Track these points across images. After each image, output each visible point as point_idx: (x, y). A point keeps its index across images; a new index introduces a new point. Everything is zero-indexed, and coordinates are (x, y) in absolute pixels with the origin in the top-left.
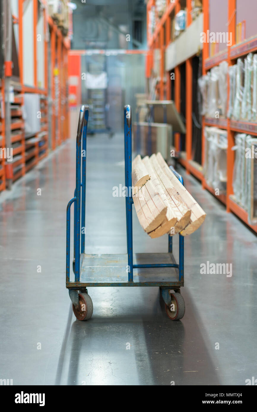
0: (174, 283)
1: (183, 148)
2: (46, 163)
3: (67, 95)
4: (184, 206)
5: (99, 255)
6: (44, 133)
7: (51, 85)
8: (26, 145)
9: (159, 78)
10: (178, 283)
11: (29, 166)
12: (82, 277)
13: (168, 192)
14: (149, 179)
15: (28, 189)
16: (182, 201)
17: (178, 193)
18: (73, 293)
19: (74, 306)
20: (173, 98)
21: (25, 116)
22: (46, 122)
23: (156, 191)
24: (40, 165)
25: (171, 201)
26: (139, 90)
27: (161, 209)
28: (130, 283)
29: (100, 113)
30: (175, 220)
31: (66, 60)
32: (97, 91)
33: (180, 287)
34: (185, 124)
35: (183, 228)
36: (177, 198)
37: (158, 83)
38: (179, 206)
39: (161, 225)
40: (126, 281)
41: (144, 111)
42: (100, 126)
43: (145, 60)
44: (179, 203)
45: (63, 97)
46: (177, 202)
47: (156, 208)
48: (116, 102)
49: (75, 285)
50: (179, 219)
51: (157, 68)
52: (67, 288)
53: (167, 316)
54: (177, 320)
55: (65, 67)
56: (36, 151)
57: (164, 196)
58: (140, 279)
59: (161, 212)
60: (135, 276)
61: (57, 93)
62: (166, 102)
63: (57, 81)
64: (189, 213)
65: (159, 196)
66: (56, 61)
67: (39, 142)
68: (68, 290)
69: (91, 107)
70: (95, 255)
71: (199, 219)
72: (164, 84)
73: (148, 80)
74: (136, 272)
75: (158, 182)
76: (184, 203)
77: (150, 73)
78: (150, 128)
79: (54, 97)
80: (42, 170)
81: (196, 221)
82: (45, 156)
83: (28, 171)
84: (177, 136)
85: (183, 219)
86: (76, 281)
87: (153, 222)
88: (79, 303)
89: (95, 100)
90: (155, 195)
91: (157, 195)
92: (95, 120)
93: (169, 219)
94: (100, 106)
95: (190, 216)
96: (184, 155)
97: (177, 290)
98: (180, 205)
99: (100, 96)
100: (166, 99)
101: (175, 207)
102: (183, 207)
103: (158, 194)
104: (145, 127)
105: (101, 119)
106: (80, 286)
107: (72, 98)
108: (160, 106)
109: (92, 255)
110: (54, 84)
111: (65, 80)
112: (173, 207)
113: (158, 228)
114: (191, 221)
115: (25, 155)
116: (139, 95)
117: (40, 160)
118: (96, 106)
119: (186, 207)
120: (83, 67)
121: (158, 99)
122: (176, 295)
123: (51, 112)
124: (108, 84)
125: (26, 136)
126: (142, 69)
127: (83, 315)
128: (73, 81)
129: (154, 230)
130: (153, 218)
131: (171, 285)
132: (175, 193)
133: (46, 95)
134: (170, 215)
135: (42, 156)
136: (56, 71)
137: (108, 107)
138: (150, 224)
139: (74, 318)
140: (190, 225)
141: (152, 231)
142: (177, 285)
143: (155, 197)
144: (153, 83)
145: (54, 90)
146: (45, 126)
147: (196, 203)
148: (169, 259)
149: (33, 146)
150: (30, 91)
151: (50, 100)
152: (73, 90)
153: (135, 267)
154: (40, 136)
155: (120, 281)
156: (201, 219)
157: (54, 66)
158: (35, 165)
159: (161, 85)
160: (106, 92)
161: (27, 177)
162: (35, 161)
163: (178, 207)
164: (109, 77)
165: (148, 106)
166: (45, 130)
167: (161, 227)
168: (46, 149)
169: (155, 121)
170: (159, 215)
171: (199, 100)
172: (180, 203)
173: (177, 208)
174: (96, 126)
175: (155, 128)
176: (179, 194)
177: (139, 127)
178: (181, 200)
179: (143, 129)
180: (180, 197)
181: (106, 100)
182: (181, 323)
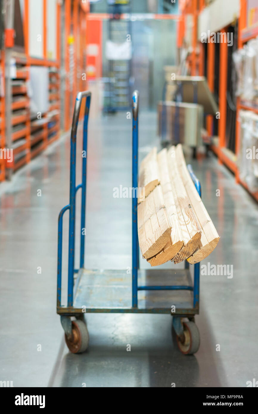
0: (188, 310)
1: (215, 132)
2: (57, 148)
3: (84, 67)
4: (194, 226)
5: (102, 271)
6: (55, 112)
7: (64, 55)
8: (32, 127)
9: (191, 49)
10: (192, 310)
11: (36, 151)
12: (77, 301)
13: (179, 202)
14: (159, 184)
15: (31, 180)
16: (193, 218)
17: (189, 205)
18: (65, 320)
19: (66, 336)
20: (205, 74)
21: (30, 93)
22: (58, 99)
23: (163, 204)
24: (49, 149)
25: (181, 215)
26: (169, 62)
27: (164, 229)
28: (135, 310)
29: (124, 88)
30: (181, 244)
31: (84, 25)
32: (120, 62)
33: (194, 315)
34: (218, 104)
35: (191, 254)
36: (187, 213)
37: (189, 55)
38: (188, 224)
39: (163, 249)
40: (130, 307)
41: (171, 89)
42: (123, 103)
43: (177, 26)
44: (188, 220)
45: (79, 70)
46: (187, 218)
47: (159, 227)
48: (142, 76)
49: (67, 311)
50: (186, 242)
51: (189, 37)
52: (58, 313)
53: (178, 349)
54: (190, 354)
55: (83, 34)
56: (44, 133)
57: (172, 208)
58: (147, 304)
59: (164, 234)
60: (141, 300)
61: (72, 65)
62: (197, 78)
63: (72, 50)
64: (199, 235)
65: (165, 210)
66: (72, 28)
67: (49, 125)
68: (59, 317)
69: (113, 80)
70: (96, 270)
71: (211, 243)
72: (197, 56)
73: (179, 50)
74: (142, 295)
75: (169, 187)
76: (194, 221)
77: (182, 43)
78: (178, 108)
79: (68, 69)
80: (51, 157)
81: (206, 246)
82: (56, 139)
83: (34, 157)
84: (210, 119)
85: (191, 242)
86: (68, 305)
87: (154, 245)
88: (72, 332)
89: (118, 72)
90: (161, 209)
91: (162, 209)
92: (118, 95)
93: (174, 243)
94: (124, 80)
95: (200, 238)
96: (217, 141)
97: (191, 319)
98: (189, 222)
99: (124, 68)
100: (199, 75)
101: (183, 225)
102: (192, 227)
103: (164, 207)
104: (172, 107)
105: (124, 95)
106: (73, 311)
107: (91, 69)
108: (190, 82)
109: (94, 270)
110: (68, 54)
111: (83, 50)
112: (181, 225)
113: (159, 253)
114: (202, 245)
115: (31, 139)
116: (169, 68)
117: (49, 144)
118: (119, 80)
119: (195, 228)
120: (104, 34)
121: (190, 74)
122: (190, 325)
123: (64, 87)
124: (133, 54)
125: (32, 117)
126: (174, 36)
127: (77, 347)
128: (92, 50)
129: (155, 256)
130: (154, 241)
131: (184, 312)
132: (187, 206)
133: (58, 67)
134: (176, 238)
135: (52, 139)
136: (71, 39)
137: (132, 80)
138: (150, 249)
139: (66, 350)
140: (199, 250)
141: (152, 257)
142: (190, 313)
143: (160, 210)
144: (184, 54)
145: (68, 61)
146: (55, 104)
147: (209, 220)
148: (185, 278)
149: (40, 128)
150: (38, 63)
151: (63, 73)
152: (92, 60)
153: (141, 289)
154: (50, 116)
155: (121, 306)
156: (213, 243)
157: (69, 34)
158: (43, 149)
159: (192, 58)
160: (130, 63)
161: (32, 165)
162: (43, 145)
163: (187, 226)
164: (134, 45)
165: (175, 82)
166: (57, 108)
167: (164, 252)
168: (57, 131)
169: (184, 101)
170: (161, 237)
171: (233, 78)
172: (190, 220)
173: (185, 226)
174: (118, 103)
175: (183, 109)
176: (190, 207)
177: (165, 107)
178: (192, 216)
179: (169, 110)
180: (191, 212)
181: (130, 73)
182: (195, 359)
